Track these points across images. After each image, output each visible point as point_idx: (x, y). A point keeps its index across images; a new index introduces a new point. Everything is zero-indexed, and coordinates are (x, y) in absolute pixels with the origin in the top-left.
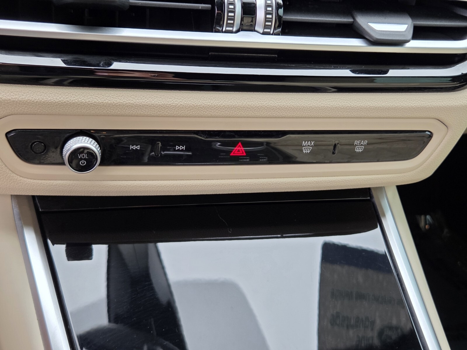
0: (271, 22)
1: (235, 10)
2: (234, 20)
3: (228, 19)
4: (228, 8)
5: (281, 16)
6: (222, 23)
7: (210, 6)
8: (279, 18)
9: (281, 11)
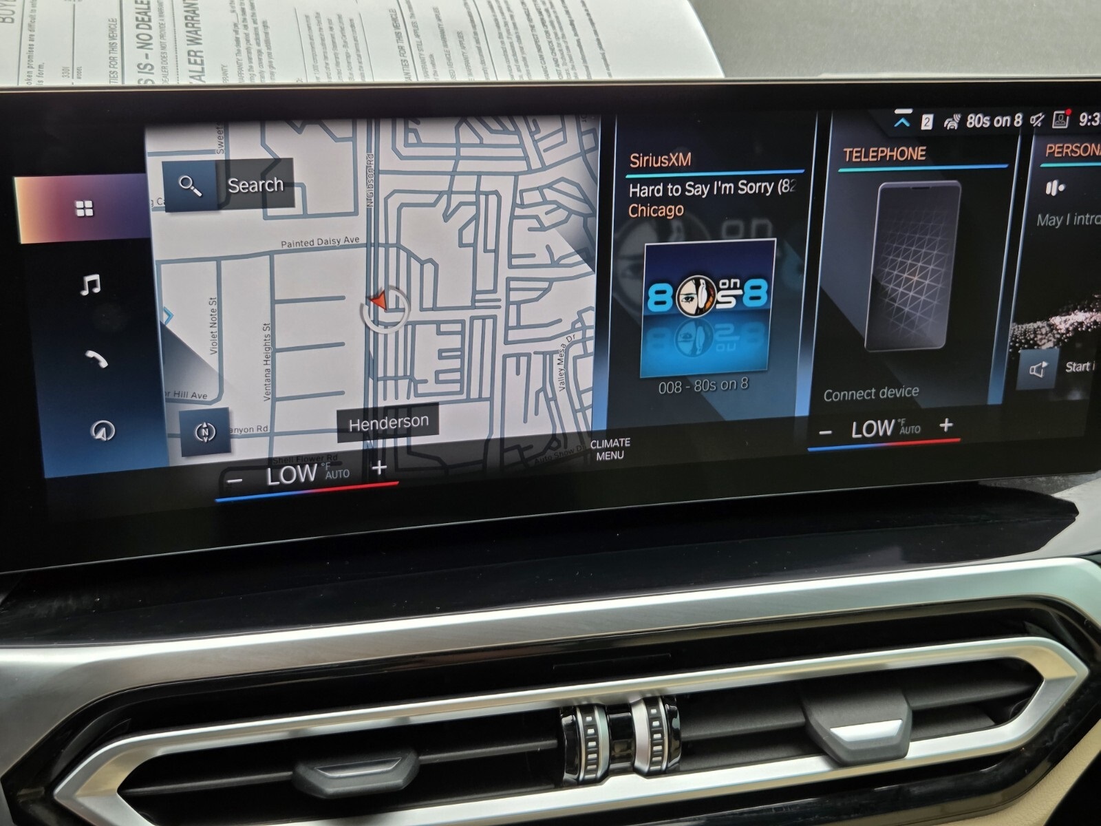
0: (662, 744)
1: (598, 735)
2: (597, 752)
3: (587, 753)
4: (586, 734)
5: (677, 729)
6: (577, 762)
7: (554, 742)
8: (674, 734)
9: (676, 723)
